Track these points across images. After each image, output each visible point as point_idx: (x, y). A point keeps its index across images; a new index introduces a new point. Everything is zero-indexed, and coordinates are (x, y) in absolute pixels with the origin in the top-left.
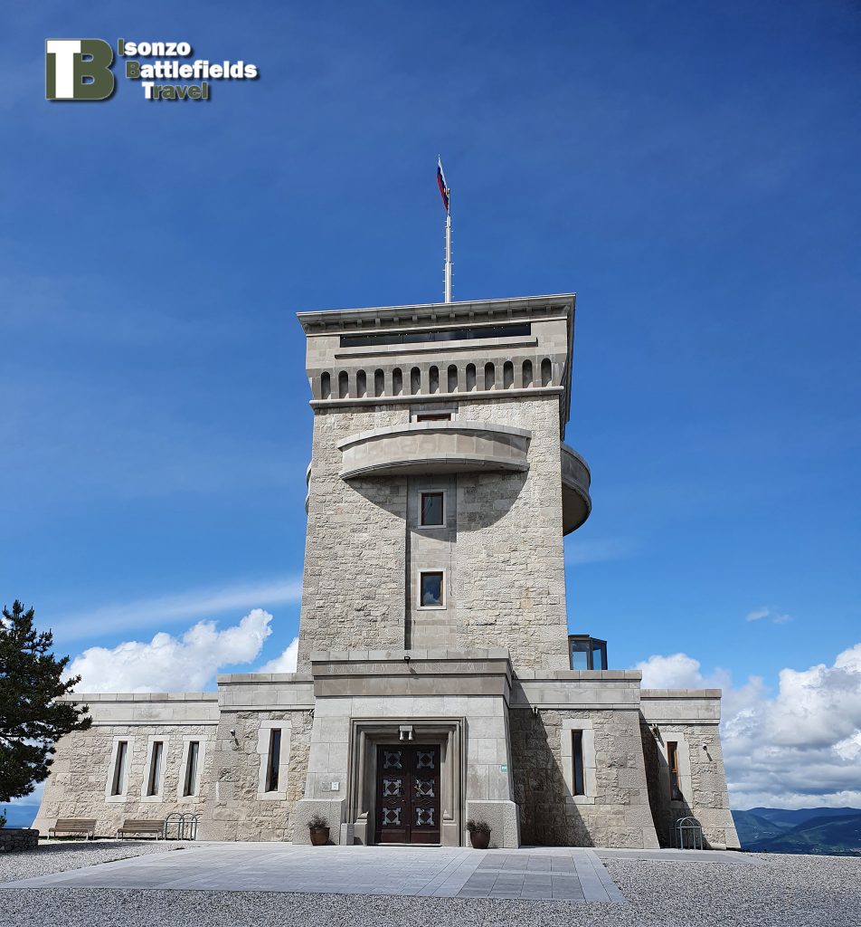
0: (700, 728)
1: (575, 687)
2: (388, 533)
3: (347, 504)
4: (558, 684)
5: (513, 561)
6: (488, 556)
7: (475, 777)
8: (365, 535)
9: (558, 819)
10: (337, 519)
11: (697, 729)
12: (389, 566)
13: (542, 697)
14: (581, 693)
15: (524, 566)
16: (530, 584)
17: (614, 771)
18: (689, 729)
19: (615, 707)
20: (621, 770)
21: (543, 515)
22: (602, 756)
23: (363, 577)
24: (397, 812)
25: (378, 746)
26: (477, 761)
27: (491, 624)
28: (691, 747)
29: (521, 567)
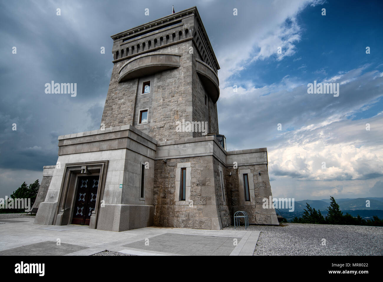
0: (258, 166)
1: (183, 147)
2: (130, 98)
3: (118, 91)
4: (176, 146)
5: (172, 101)
6: (163, 100)
7: (108, 191)
8: (122, 100)
9: (171, 213)
10: (115, 96)
11: (257, 167)
12: (129, 110)
13: (169, 153)
14: (185, 150)
15: (177, 102)
16: (178, 109)
17: (199, 187)
18: (252, 168)
19: (201, 155)
20: (203, 187)
21: (184, 81)
22: (194, 180)
23: (120, 115)
24: (82, 209)
25: (78, 177)
26: (110, 183)
27: (163, 127)
28: (254, 176)
29: (175, 103)
